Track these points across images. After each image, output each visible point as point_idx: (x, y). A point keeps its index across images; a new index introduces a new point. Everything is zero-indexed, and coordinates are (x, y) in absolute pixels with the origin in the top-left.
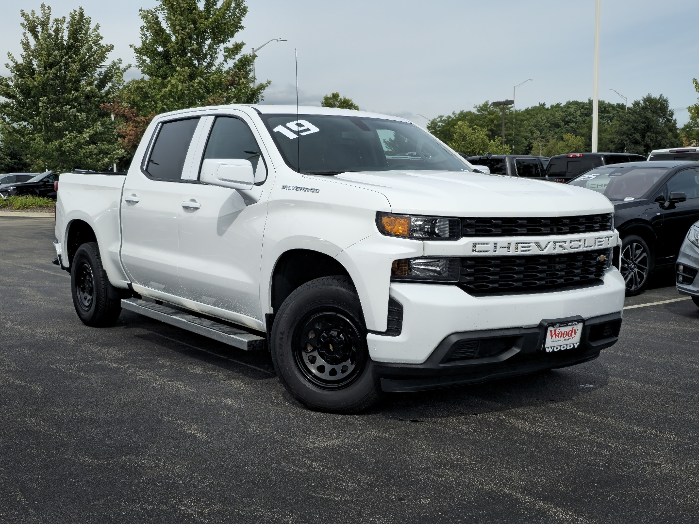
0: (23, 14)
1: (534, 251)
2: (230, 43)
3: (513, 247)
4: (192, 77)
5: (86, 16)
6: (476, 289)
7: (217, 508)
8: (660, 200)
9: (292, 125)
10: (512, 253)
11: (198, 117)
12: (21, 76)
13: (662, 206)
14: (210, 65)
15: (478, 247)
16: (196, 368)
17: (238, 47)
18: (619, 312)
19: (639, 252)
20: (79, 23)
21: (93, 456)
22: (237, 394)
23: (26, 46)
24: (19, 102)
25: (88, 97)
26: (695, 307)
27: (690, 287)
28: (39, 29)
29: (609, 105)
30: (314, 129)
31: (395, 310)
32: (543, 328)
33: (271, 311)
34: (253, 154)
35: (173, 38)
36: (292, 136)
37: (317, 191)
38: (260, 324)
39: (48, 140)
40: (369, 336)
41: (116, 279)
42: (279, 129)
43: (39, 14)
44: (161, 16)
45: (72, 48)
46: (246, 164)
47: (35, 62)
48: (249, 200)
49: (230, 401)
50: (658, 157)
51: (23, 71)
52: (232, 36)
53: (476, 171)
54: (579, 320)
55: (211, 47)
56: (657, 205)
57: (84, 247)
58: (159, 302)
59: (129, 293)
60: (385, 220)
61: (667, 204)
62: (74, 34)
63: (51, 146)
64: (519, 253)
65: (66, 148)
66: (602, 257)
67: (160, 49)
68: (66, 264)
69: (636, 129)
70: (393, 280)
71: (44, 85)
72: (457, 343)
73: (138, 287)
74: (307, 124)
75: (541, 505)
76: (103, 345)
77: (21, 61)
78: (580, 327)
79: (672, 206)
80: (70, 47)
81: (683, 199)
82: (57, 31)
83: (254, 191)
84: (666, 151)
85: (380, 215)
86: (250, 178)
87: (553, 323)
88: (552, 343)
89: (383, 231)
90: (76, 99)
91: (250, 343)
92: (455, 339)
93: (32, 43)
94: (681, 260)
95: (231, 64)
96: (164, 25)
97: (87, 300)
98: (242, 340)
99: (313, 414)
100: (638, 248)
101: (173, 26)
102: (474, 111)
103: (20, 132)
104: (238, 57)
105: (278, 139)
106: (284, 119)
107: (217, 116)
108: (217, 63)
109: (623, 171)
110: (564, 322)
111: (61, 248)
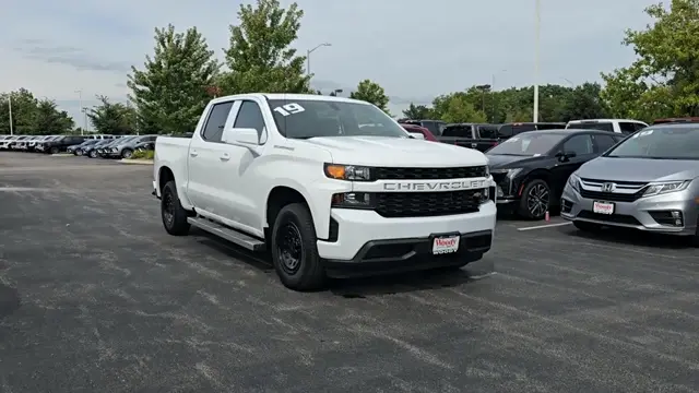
0: (156, 30)
1: (427, 189)
2: (287, 49)
3: (412, 187)
4: (261, 72)
5: (198, 32)
6: (386, 212)
7: (209, 342)
8: (559, 155)
9: (287, 107)
10: (411, 190)
11: (233, 102)
12: (153, 72)
13: (560, 160)
14: (273, 63)
15: (388, 186)
16: (229, 262)
17: (292, 52)
18: (490, 230)
19: (542, 191)
20: (193, 36)
21: (146, 311)
22: (247, 278)
23: (158, 51)
24: (151, 89)
25: (196, 84)
26: (576, 229)
27: (569, 215)
28: (166, 40)
29: (563, 88)
30: (301, 109)
31: (334, 226)
32: (431, 238)
33: (267, 226)
34: (260, 125)
35: (250, 45)
36: (285, 114)
37: (292, 149)
38: (260, 233)
39: (169, 113)
40: (318, 242)
41: (186, 205)
42: (279, 109)
43: (167, 30)
44: (243, 31)
45: (187, 52)
46: (254, 132)
47: (163, 62)
48: (255, 155)
49: (241, 283)
50: (572, 127)
51: (154, 67)
52: (288, 43)
53: (411, 137)
54: (457, 234)
55: (274, 52)
56: (556, 159)
57: (168, 184)
58: (211, 220)
59: (193, 213)
60: (329, 168)
61: (563, 158)
62: (188, 44)
63: (170, 116)
64: (416, 190)
65: (180, 117)
66: (477, 194)
67: (241, 53)
68: (159, 195)
69: (577, 105)
70: (332, 207)
71: (168, 76)
72: (372, 247)
73: (198, 210)
74: (297, 106)
75: (408, 346)
76: (176, 247)
77: (154, 61)
78: (458, 238)
79: (566, 160)
80: (185, 52)
81: (573, 155)
82: (178, 42)
83: (258, 149)
84: (578, 122)
85: (326, 165)
86: (257, 141)
87: (438, 236)
88: (438, 248)
89: (328, 175)
90: (188, 86)
91: (255, 246)
92: (372, 244)
93: (162, 50)
94: (564, 196)
95: (287, 63)
96: (245, 38)
97: (170, 218)
98: (250, 244)
99: (290, 291)
100: (541, 188)
101: (250, 37)
102: (465, 92)
103: (152, 109)
104: (293, 58)
105: (276, 115)
106: (282, 103)
107: (244, 101)
108: (277, 62)
109: (535, 136)
110: (446, 235)
111: (156, 184)
